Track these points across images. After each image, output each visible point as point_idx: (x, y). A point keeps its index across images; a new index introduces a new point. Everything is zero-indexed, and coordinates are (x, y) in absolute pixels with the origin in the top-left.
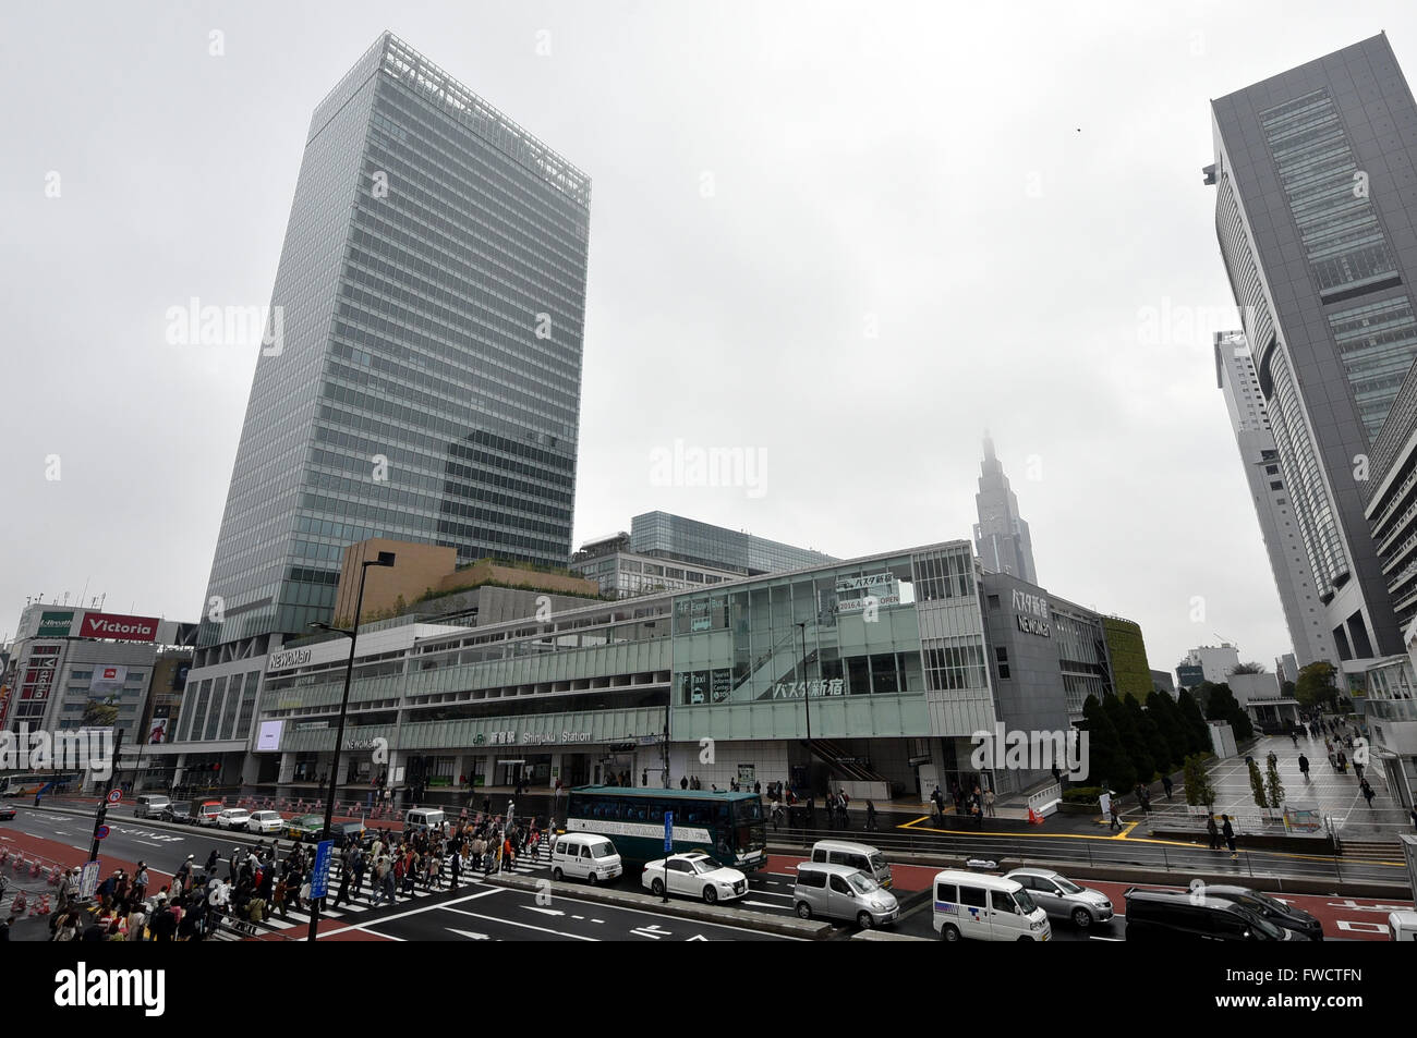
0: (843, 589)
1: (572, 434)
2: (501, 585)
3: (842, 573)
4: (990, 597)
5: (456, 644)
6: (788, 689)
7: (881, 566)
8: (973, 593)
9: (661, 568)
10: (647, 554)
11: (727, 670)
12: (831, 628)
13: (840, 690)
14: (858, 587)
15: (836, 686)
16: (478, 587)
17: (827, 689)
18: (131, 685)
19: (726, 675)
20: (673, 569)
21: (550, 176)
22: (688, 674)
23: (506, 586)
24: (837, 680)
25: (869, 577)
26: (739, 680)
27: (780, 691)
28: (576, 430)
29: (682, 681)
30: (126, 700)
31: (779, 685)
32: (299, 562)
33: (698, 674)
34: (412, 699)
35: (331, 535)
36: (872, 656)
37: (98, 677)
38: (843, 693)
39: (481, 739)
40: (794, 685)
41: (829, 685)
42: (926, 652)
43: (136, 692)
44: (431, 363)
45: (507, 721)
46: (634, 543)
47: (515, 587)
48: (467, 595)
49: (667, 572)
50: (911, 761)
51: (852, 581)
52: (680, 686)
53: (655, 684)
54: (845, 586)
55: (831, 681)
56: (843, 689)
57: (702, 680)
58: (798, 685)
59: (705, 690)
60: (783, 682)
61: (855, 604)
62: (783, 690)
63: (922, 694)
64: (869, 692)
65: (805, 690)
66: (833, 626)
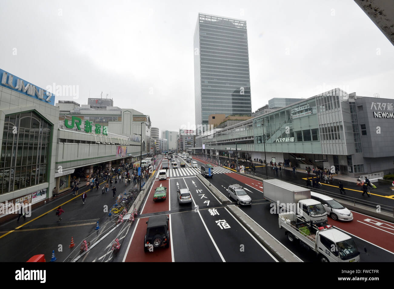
0: (293, 112)
1: (249, 85)
2: (231, 120)
3: (293, 107)
4: (358, 107)
5: (221, 132)
6: (279, 140)
7: (305, 103)
8: (339, 107)
10: (273, 108)
11: (265, 136)
12: (291, 124)
14: (298, 110)
16: (226, 121)
18: (192, 139)
21: (236, 26)
22: (257, 137)
23: (232, 120)
24: (292, 138)
25: (301, 107)
26: (268, 138)
28: (250, 84)
29: (256, 138)
30: (191, 141)
31: (277, 139)
32: (203, 120)
33: (259, 137)
34: (217, 141)
35: (207, 115)
36: (303, 131)
37: (188, 138)
38: (294, 141)
39: (226, 149)
41: (290, 139)
42: (320, 128)
43: (192, 140)
44: (218, 79)
45: (230, 146)
46: (269, 106)
47: (234, 120)
48: (225, 123)
50: (316, 161)
51: (296, 109)
53: (252, 139)
54: (294, 111)
55: (291, 138)
56: (294, 140)
57: (260, 138)
58: (282, 139)
59: (261, 140)
60: (279, 138)
61: (297, 116)
62: (278, 140)
63: (319, 142)
64: (302, 141)
65: (284, 140)
66: (291, 123)
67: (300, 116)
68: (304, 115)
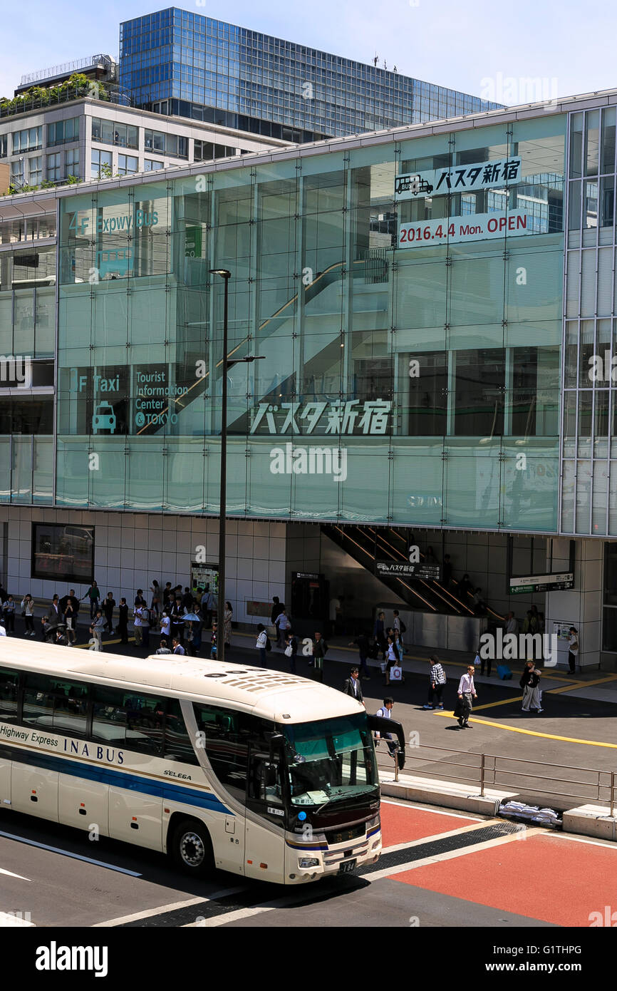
0: (409, 194)
6: (280, 417)
9: (184, 141)
11: (163, 368)
13: (384, 425)
14: (443, 189)
15: (377, 415)
17: (358, 420)
19: (159, 377)
20: (210, 145)
22: (88, 371)
24: (379, 402)
25: (468, 168)
26: (185, 391)
27: (264, 420)
29: (76, 384)
31: (262, 408)
33: (107, 372)
36: (457, 353)
38: (389, 432)
40: (292, 407)
41: (362, 413)
49: (197, 151)
50: (515, 582)
51: (429, 176)
52: (74, 396)
54: (413, 189)
55: (367, 404)
56: (390, 422)
57: (112, 385)
58: (301, 408)
59: (120, 409)
60: (271, 398)
61: (433, 231)
62: (270, 417)
63: (553, 445)
64: (444, 434)
65: (314, 419)
66: (376, 280)
67: (452, 239)
68: (477, 236)
